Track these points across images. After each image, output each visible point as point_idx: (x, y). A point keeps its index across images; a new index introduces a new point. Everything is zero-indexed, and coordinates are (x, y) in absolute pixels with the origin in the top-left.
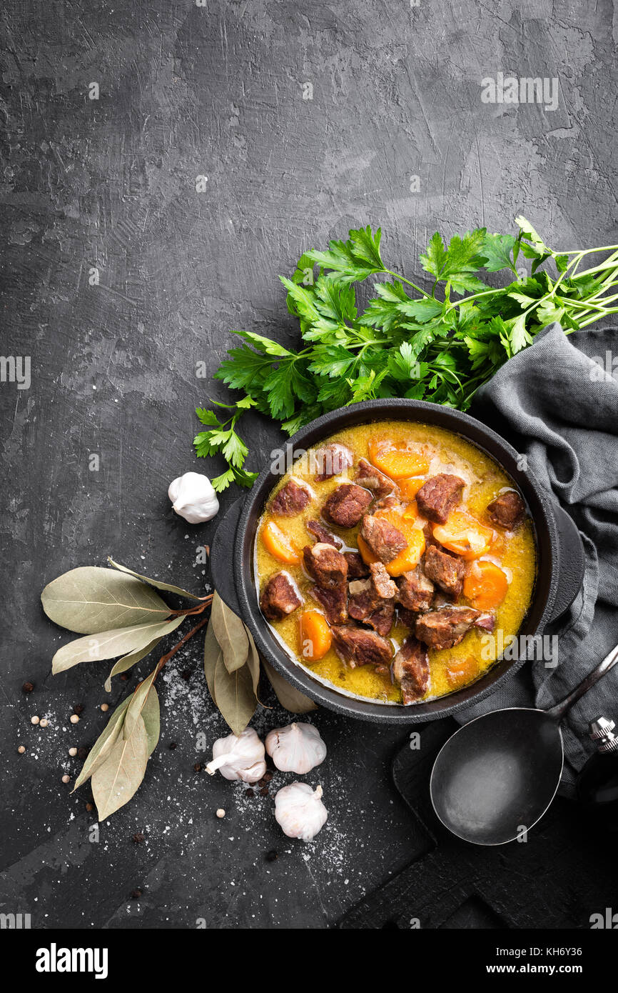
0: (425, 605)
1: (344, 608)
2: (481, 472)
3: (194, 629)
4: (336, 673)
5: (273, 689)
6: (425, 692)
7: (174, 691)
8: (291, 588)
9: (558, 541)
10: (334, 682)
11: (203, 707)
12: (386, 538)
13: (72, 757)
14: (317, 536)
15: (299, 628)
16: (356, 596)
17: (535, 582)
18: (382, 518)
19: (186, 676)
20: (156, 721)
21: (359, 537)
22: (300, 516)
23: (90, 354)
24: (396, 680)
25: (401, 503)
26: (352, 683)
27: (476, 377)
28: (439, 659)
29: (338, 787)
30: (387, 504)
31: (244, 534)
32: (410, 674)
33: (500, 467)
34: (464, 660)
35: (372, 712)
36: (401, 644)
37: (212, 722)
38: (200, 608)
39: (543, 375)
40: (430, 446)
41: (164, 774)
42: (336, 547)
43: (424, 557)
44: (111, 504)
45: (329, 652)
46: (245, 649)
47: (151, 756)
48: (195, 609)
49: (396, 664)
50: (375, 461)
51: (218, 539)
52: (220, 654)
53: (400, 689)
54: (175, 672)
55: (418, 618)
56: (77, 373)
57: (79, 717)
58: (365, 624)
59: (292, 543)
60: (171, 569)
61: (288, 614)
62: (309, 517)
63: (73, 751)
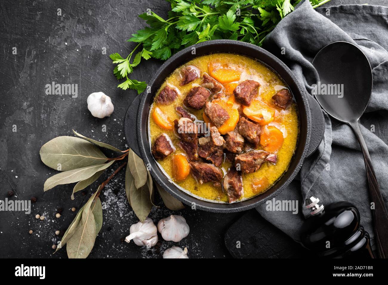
0: (240, 149)
1: (196, 152)
2: (268, 79)
3: (120, 168)
4: (193, 187)
5: (161, 199)
6: (240, 196)
7: (110, 200)
8: (168, 142)
9: (310, 113)
10: (191, 192)
11: (125, 208)
12: (218, 113)
13: (57, 235)
14: (182, 115)
15: (173, 164)
16: (203, 145)
17: (298, 137)
18: (216, 103)
19: (115, 192)
20: (101, 216)
21: (204, 114)
22: (172, 104)
23: (64, 27)
24: (225, 190)
25: (226, 96)
26: (201, 192)
27: (265, 30)
28: (247, 179)
29: (196, 249)
30: (218, 96)
31: (142, 113)
32: (232, 187)
33: (278, 76)
34: (261, 179)
35: (212, 207)
36: (227, 171)
37: (130, 216)
38: (123, 157)
39: (301, 27)
40: (241, 65)
41: (105, 244)
42: (192, 120)
43: (238, 124)
44: (76, 104)
45: (189, 175)
46: (145, 177)
47: (98, 234)
48: (120, 157)
49: (225, 181)
50: (212, 74)
51: (128, 116)
52: (133, 180)
53: (227, 195)
54: (110, 190)
55: (236, 156)
56: (57, 36)
57: (61, 215)
58: (207, 160)
59: (168, 119)
60: (107, 137)
61: (167, 156)
62: (177, 104)
63: (57, 232)
